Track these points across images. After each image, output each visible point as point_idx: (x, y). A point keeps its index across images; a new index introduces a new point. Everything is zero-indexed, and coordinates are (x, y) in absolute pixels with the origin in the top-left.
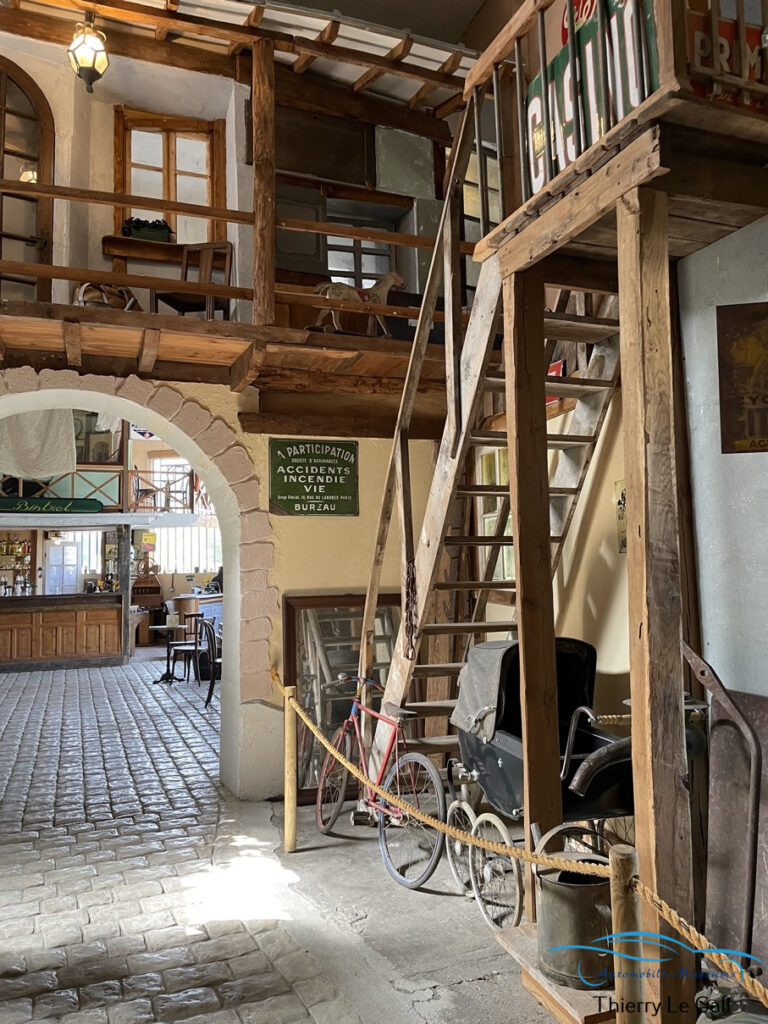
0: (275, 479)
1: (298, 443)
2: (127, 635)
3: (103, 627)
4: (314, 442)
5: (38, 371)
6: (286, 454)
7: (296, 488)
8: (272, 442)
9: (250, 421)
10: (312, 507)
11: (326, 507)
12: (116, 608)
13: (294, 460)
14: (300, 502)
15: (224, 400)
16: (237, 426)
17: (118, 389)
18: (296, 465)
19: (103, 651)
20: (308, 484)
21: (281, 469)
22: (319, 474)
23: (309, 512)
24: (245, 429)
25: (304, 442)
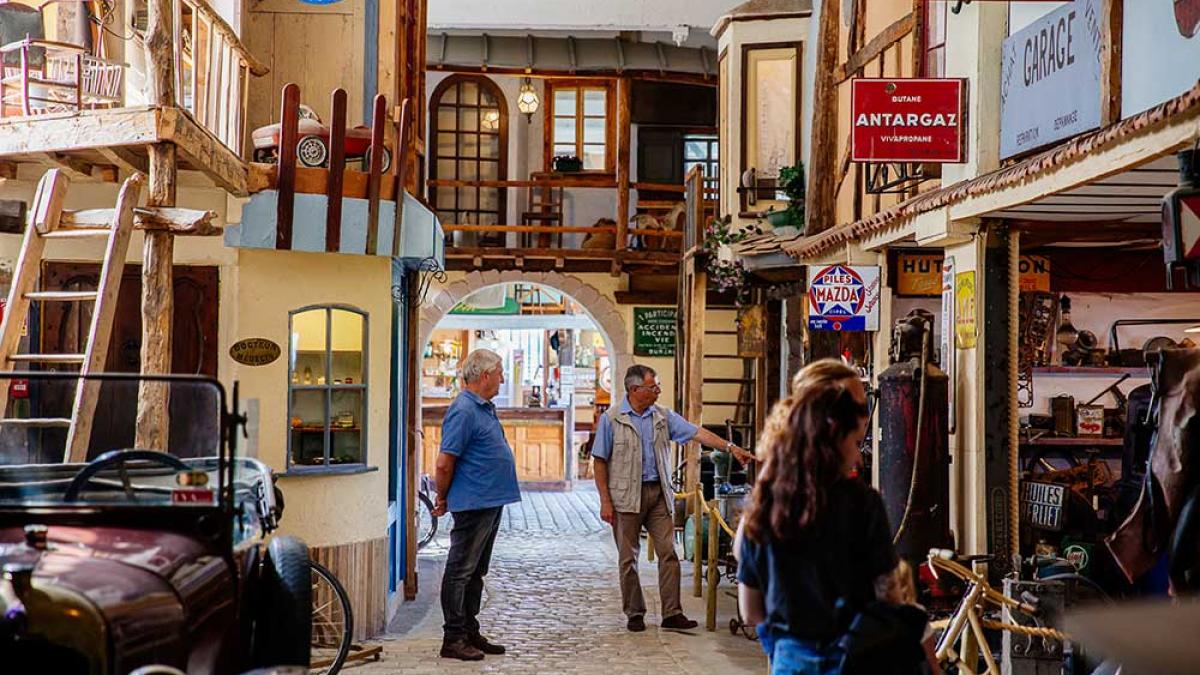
0: (638, 333)
1: (651, 310)
2: (569, 458)
3: (544, 446)
4: (663, 309)
5: (500, 271)
6: (643, 316)
7: (651, 339)
8: (636, 309)
9: (621, 297)
10: (661, 351)
11: (670, 352)
12: (558, 426)
13: (649, 321)
14: (652, 348)
15: (608, 283)
16: (614, 300)
17: (543, 279)
18: (650, 324)
19: (544, 474)
20: (658, 337)
21: (641, 327)
22: (665, 330)
23: (659, 355)
24: (618, 302)
25: (656, 309)
